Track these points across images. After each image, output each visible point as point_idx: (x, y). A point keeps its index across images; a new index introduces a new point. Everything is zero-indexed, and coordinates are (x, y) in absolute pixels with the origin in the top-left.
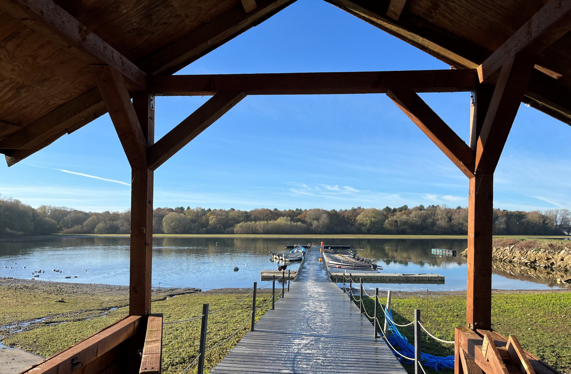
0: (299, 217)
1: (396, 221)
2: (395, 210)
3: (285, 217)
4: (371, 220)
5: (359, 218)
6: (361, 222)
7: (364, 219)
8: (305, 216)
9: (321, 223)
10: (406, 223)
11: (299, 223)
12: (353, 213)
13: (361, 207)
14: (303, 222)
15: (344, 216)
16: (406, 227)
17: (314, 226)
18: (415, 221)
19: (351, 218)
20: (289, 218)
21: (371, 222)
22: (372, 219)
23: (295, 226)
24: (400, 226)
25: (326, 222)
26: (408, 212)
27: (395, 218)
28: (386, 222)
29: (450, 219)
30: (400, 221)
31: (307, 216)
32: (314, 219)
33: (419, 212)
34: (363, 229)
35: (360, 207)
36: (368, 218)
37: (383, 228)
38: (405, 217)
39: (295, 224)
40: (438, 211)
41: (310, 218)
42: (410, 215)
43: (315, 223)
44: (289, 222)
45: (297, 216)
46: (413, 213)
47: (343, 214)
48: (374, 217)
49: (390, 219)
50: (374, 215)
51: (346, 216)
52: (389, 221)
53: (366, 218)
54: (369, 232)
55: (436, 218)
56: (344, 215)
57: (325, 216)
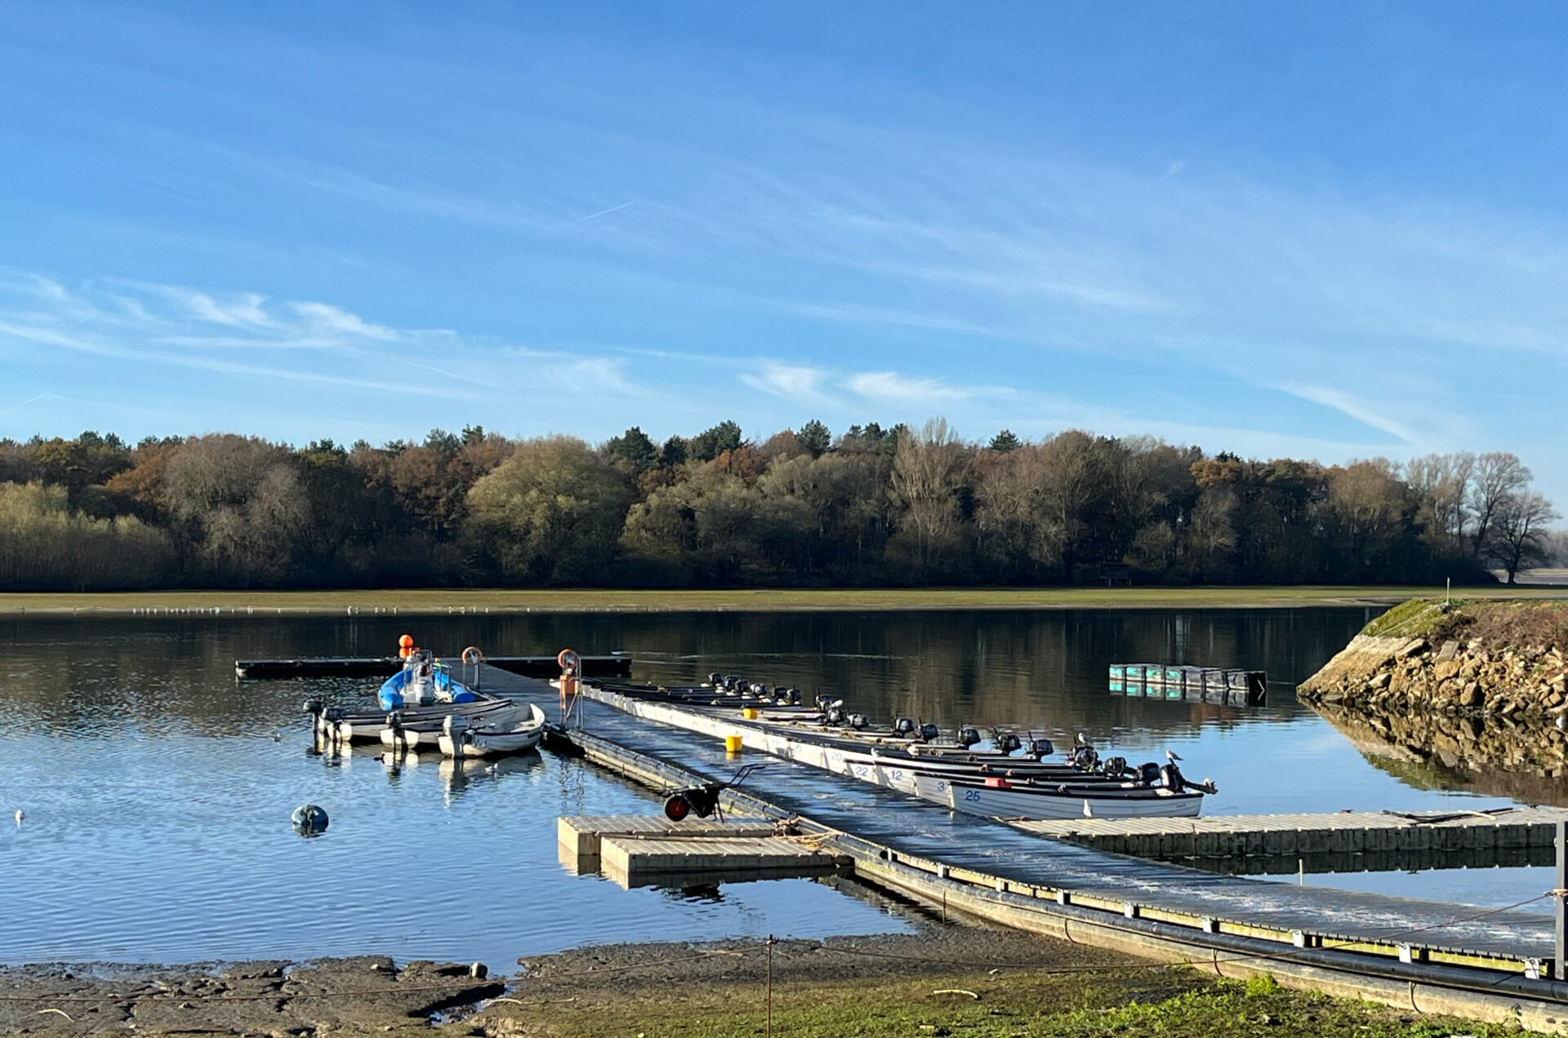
0: (117, 484)
1: (688, 513)
2: (675, 451)
3: (30, 486)
4: (554, 507)
5: (480, 491)
6: (498, 515)
7: (517, 499)
8: (157, 482)
9: (257, 521)
10: (739, 523)
11: (124, 523)
12: (441, 467)
13: (485, 432)
14: (151, 514)
15: (386, 484)
16: (741, 545)
17: (216, 540)
18: (786, 510)
19: (431, 491)
20: (59, 491)
21: (557, 518)
22: (561, 499)
23: (98, 538)
24: (708, 543)
25: (290, 516)
26: (748, 462)
27: (678, 493)
28: (630, 520)
29: (968, 503)
30: (712, 510)
31: (170, 477)
32: (215, 500)
33: (807, 464)
34: (510, 556)
35: (479, 429)
36: (534, 493)
37: (619, 550)
38: (733, 488)
39: (102, 525)
40: (906, 461)
41: (189, 494)
42: (762, 478)
43: (223, 523)
44: (63, 517)
45: (102, 479)
46: (779, 467)
47: (381, 471)
48: (569, 491)
49: (653, 500)
50: (568, 475)
51: (400, 482)
52: (648, 511)
53: (525, 492)
54: (540, 576)
55: (893, 495)
56: (387, 479)
57: (281, 479)
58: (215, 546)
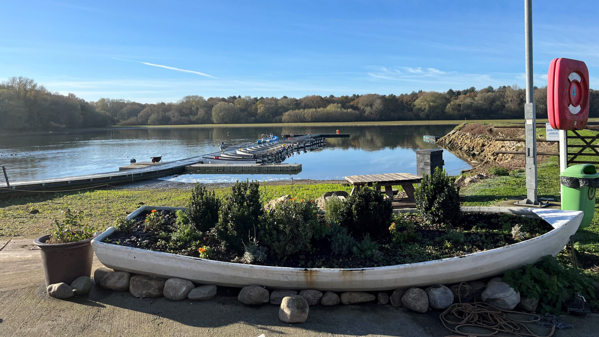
0: (351, 103)
1: (460, 105)
2: (459, 93)
3: (335, 104)
4: (429, 105)
5: (417, 102)
6: (419, 107)
7: (422, 104)
8: (358, 103)
9: (374, 109)
10: (470, 106)
11: (349, 110)
12: (412, 98)
13: (422, 91)
14: (354, 108)
15: (402, 102)
16: (469, 111)
18: (480, 104)
19: (410, 103)
20: (340, 105)
21: (430, 107)
22: (431, 103)
23: (345, 113)
24: (463, 111)
25: (380, 108)
26: (473, 95)
27: (458, 102)
28: (447, 107)
29: (521, 101)
30: (464, 104)
31: (360, 102)
32: (367, 105)
33: (485, 94)
34: (422, 114)
36: (426, 102)
37: (445, 113)
38: (468, 101)
39: (345, 111)
40: (508, 93)
41: (363, 105)
42: (476, 98)
43: (368, 109)
44: (339, 109)
45: (350, 102)
46: (479, 96)
47: (401, 99)
48: (434, 102)
49: (452, 103)
50: (433, 99)
51: (405, 101)
52: (451, 105)
53: (424, 102)
54: (427, 118)
55: (505, 100)
56: (403, 100)
57: (378, 101)
58: (366, 114)
